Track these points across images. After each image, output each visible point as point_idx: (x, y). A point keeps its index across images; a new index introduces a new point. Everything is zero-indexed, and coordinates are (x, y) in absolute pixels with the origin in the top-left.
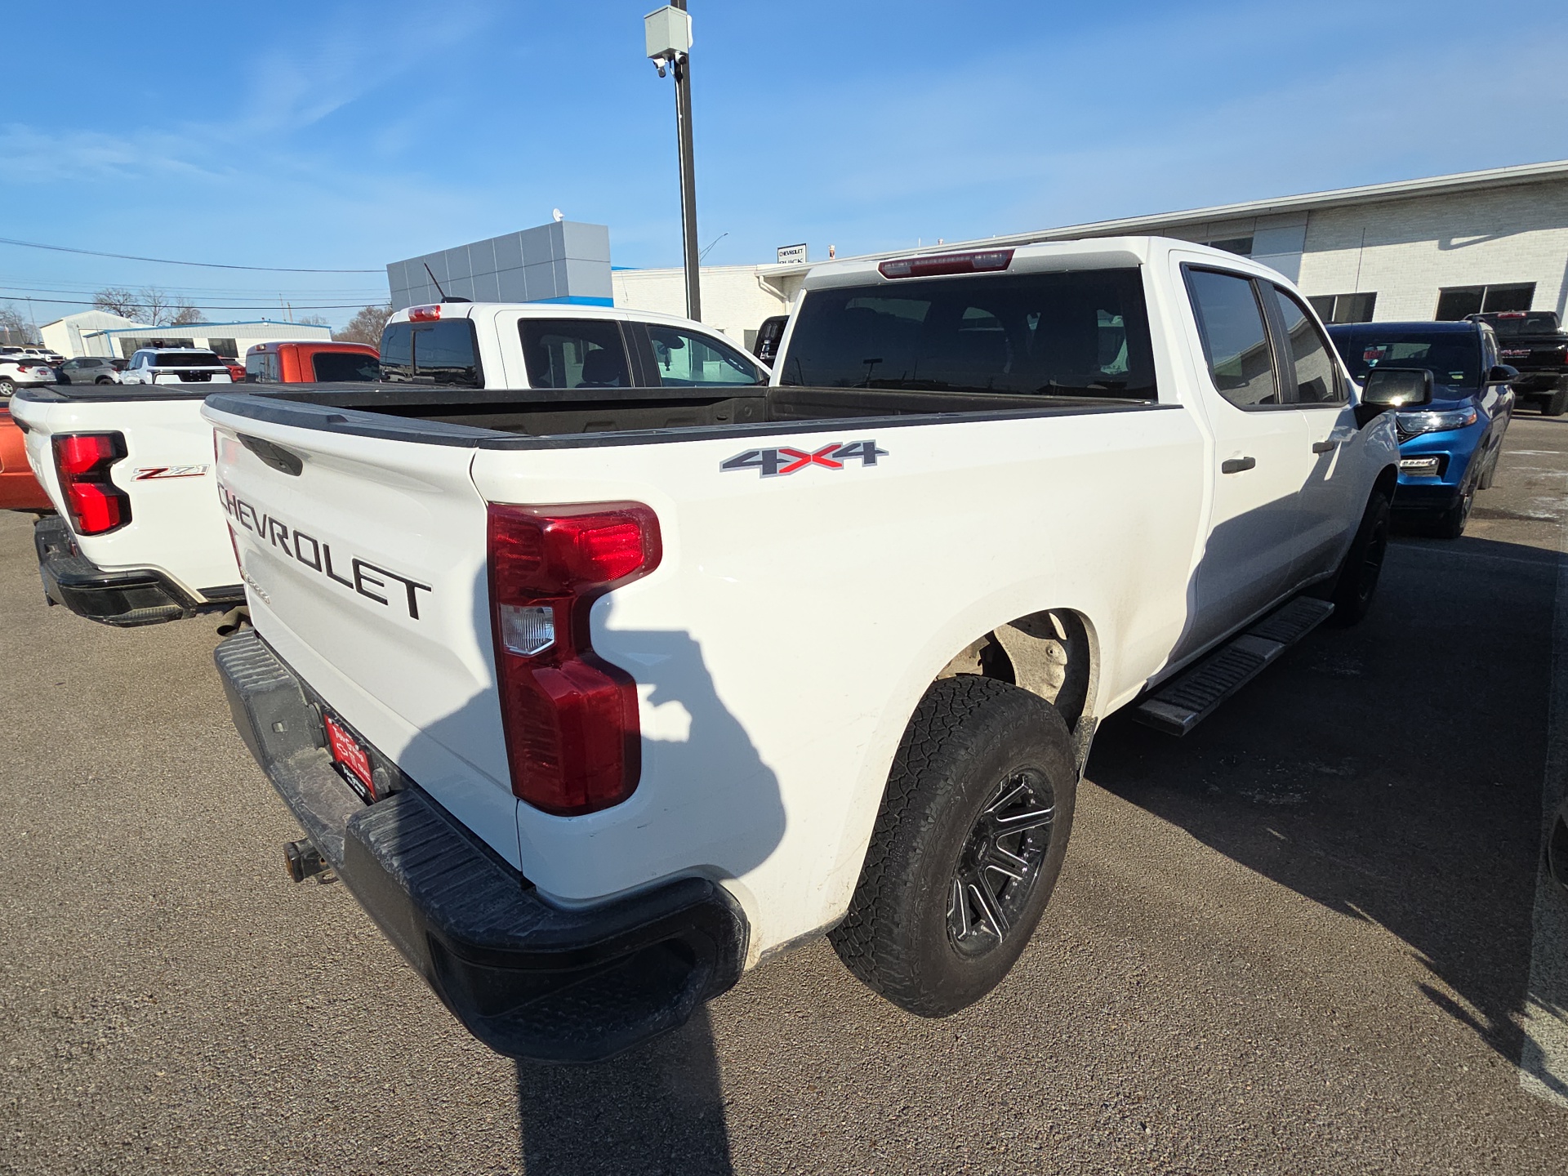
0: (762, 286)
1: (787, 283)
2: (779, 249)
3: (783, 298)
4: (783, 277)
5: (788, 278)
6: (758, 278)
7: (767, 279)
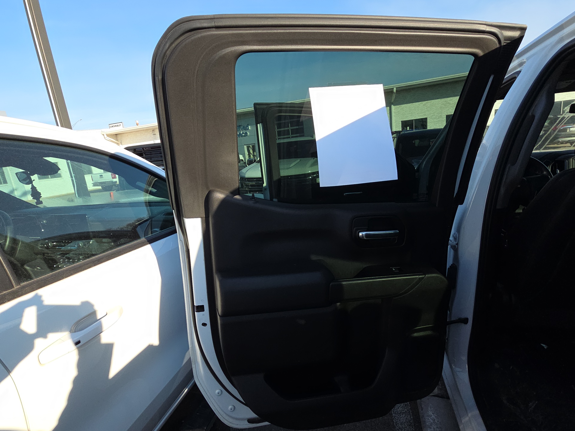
0: (106, 138)
1: (119, 137)
2: (109, 125)
3: (118, 143)
4: (116, 134)
5: (119, 135)
6: (103, 135)
7: (108, 135)
